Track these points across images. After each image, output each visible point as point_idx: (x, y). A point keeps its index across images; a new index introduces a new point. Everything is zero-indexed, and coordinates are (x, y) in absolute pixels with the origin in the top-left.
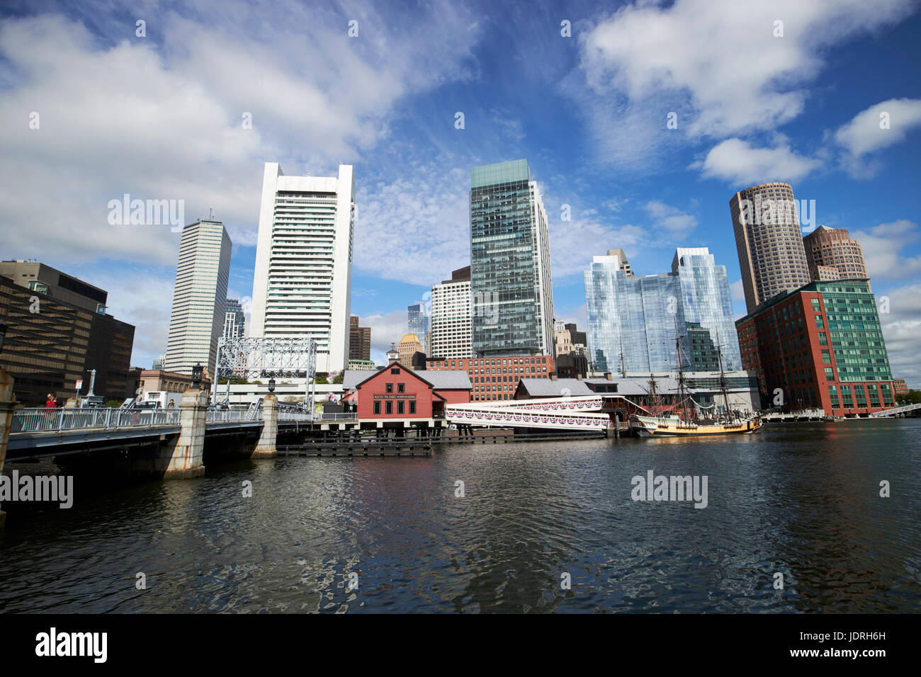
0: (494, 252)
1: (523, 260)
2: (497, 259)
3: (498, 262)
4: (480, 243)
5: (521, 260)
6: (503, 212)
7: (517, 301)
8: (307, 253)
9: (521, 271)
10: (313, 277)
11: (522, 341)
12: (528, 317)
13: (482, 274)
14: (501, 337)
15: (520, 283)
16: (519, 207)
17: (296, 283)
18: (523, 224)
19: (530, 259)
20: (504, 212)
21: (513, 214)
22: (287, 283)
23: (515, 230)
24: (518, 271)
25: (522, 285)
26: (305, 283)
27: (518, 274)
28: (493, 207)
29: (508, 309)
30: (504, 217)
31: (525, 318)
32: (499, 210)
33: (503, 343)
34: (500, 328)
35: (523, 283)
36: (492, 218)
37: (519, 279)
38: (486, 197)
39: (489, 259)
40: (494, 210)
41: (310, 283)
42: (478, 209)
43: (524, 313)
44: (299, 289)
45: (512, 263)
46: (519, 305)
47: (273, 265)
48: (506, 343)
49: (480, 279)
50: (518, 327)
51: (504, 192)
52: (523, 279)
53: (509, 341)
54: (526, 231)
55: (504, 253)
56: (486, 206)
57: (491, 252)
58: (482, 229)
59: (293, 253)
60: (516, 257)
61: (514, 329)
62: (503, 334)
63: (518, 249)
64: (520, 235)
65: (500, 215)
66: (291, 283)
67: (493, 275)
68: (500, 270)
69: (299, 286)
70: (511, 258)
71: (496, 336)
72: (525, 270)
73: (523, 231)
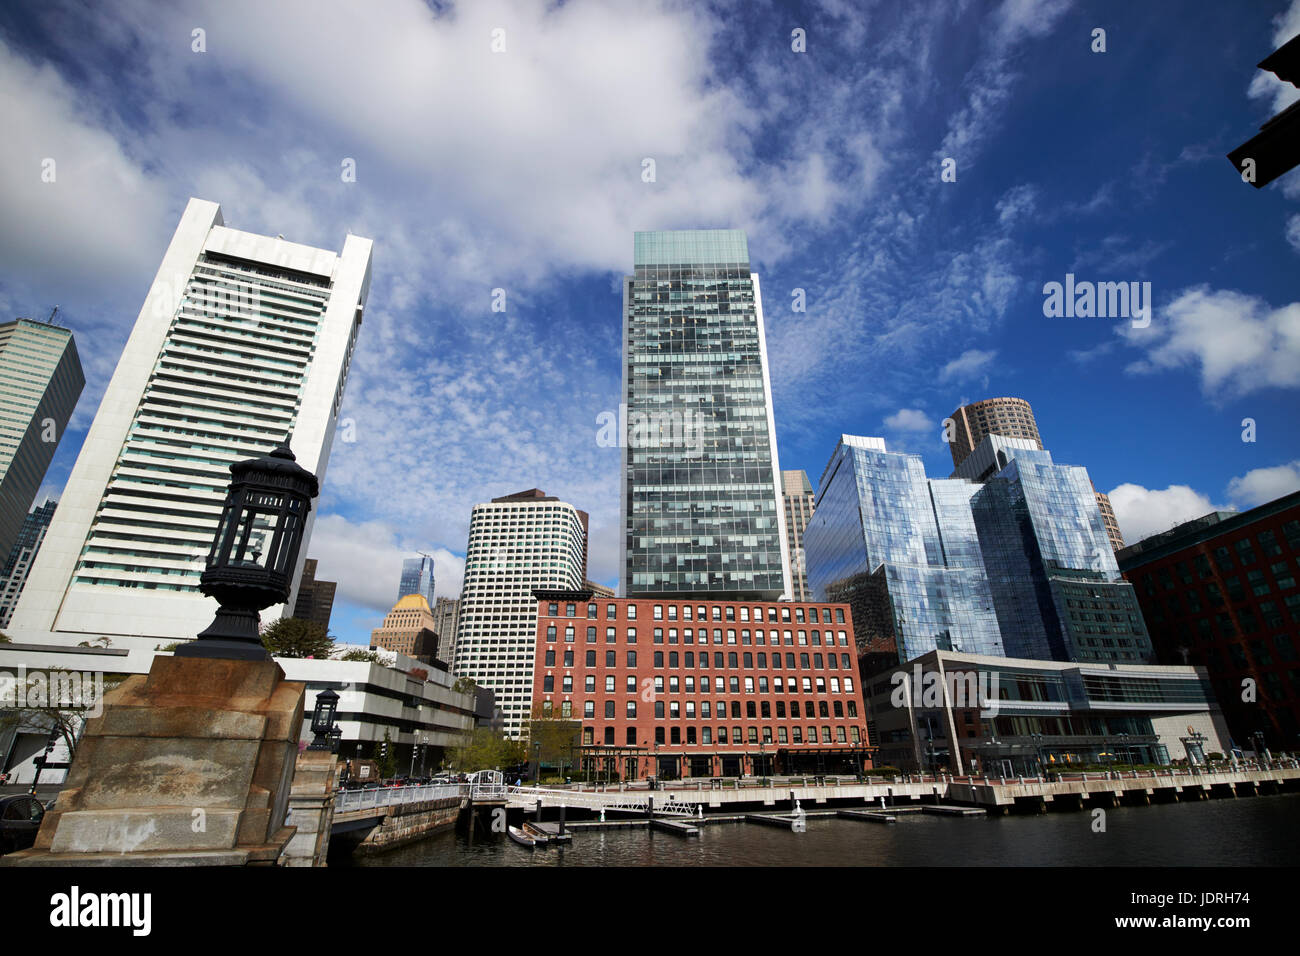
0: (681, 383)
1: (745, 404)
2: (688, 398)
3: (690, 406)
4: (652, 365)
6: (699, 312)
7: (735, 487)
8: (243, 378)
9: (743, 426)
10: (244, 427)
11: (749, 576)
12: (760, 523)
14: (699, 566)
15: (740, 449)
16: (732, 306)
17: (201, 433)
18: (742, 337)
20: (703, 313)
21: (720, 318)
22: (178, 430)
23: (727, 347)
24: (737, 425)
25: (744, 455)
26: (224, 437)
27: (734, 432)
28: (679, 301)
29: (715, 504)
30: (702, 323)
31: (753, 523)
32: (692, 308)
33: (704, 578)
34: (696, 542)
36: (678, 322)
37: (739, 441)
38: (666, 283)
39: (670, 398)
40: (680, 307)
41: (235, 438)
42: (649, 301)
43: (752, 513)
44: (206, 447)
45: (722, 410)
46: (739, 496)
47: (156, 388)
48: (711, 578)
50: (740, 543)
51: (701, 278)
52: (746, 442)
53: (719, 575)
54: (749, 350)
55: (703, 389)
56: (665, 299)
57: (675, 383)
59: (209, 372)
60: (729, 399)
61: (729, 547)
62: (703, 557)
63: (735, 383)
64: (737, 357)
65: (694, 317)
66: (190, 432)
69: (207, 440)
70: (719, 400)
71: (688, 562)
72: (750, 424)
73: (744, 350)
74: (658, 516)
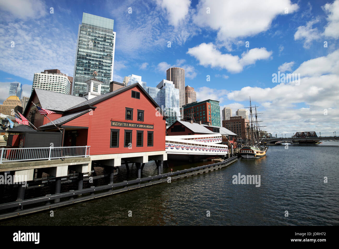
0: (91, 58)
1: (106, 66)
2: (92, 62)
3: (92, 64)
4: (83, 52)
5: (105, 66)
6: (98, 40)
9: (104, 71)
13: (83, 68)
15: (103, 77)
16: (107, 41)
18: (108, 49)
19: (109, 67)
20: (99, 41)
21: (103, 43)
23: (104, 51)
24: (103, 71)
25: (104, 78)
27: (102, 72)
28: (93, 36)
30: (98, 43)
32: (96, 39)
35: (104, 77)
37: (103, 75)
38: (90, 30)
39: (87, 61)
40: (93, 38)
42: (85, 34)
45: (100, 67)
49: (81, 70)
51: (100, 31)
52: (104, 75)
54: (110, 53)
55: (96, 61)
56: (89, 35)
57: (89, 58)
58: (85, 45)
60: (102, 64)
63: (104, 61)
64: (106, 54)
65: (97, 41)
67: (89, 70)
68: (93, 68)
70: (100, 64)
72: (106, 71)
73: (108, 53)
74: (81, 90)
